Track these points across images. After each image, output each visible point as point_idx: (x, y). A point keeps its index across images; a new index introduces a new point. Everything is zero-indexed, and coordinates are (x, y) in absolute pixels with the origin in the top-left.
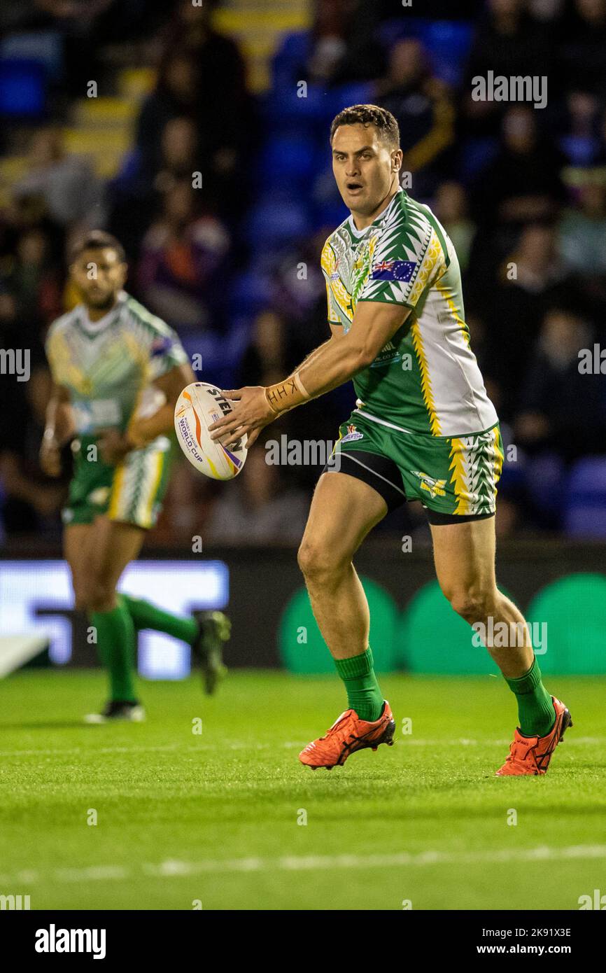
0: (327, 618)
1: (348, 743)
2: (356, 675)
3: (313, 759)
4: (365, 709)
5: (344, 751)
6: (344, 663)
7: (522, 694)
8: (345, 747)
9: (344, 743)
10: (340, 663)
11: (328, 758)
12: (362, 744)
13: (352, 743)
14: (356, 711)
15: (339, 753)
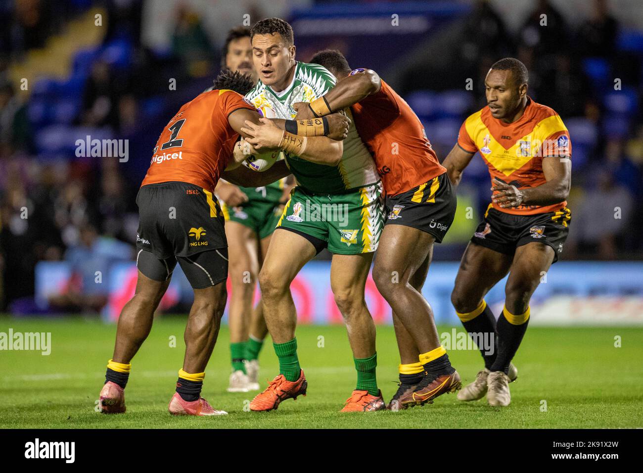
0: (272, 318)
1: (279, 395)
2: (287, 354)
3: (258, 406)
4: (291, 375)
5: (277, 400)
6: (281, 346)
7: (361, 371)
8: (278, 397)
9: (277, 395)
10: (278, 346)
11: (267, 405)
12: (288, 396)
13: (282, 395)
14: (285, 376)
15: (274, 401)
